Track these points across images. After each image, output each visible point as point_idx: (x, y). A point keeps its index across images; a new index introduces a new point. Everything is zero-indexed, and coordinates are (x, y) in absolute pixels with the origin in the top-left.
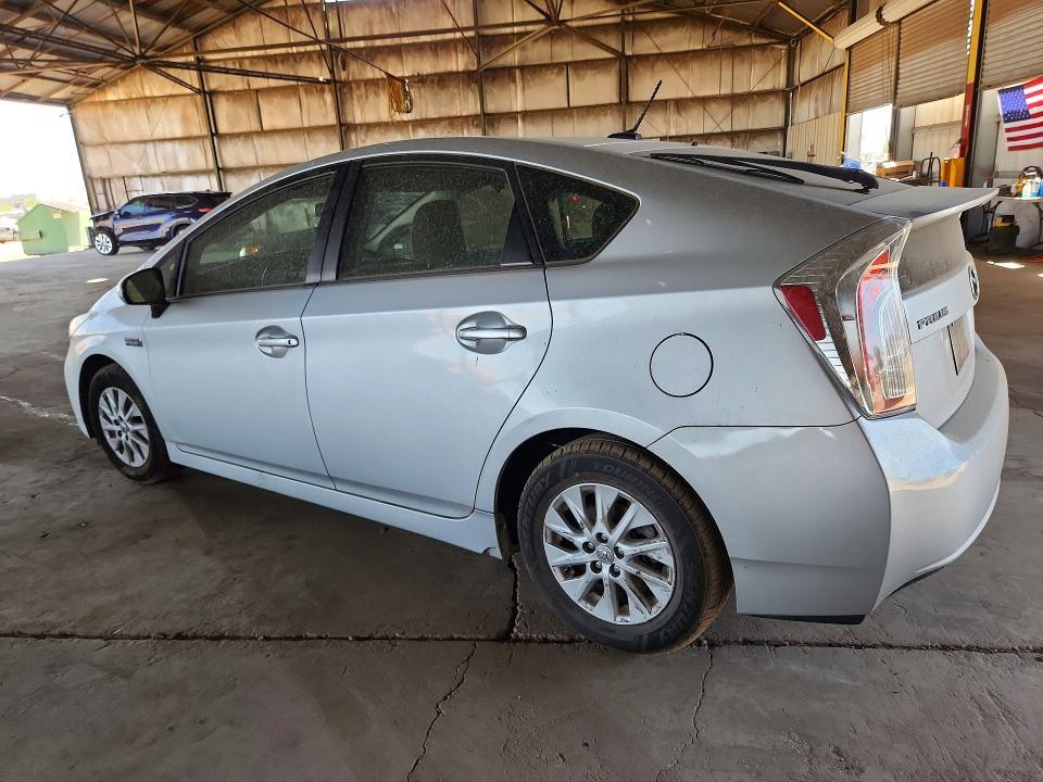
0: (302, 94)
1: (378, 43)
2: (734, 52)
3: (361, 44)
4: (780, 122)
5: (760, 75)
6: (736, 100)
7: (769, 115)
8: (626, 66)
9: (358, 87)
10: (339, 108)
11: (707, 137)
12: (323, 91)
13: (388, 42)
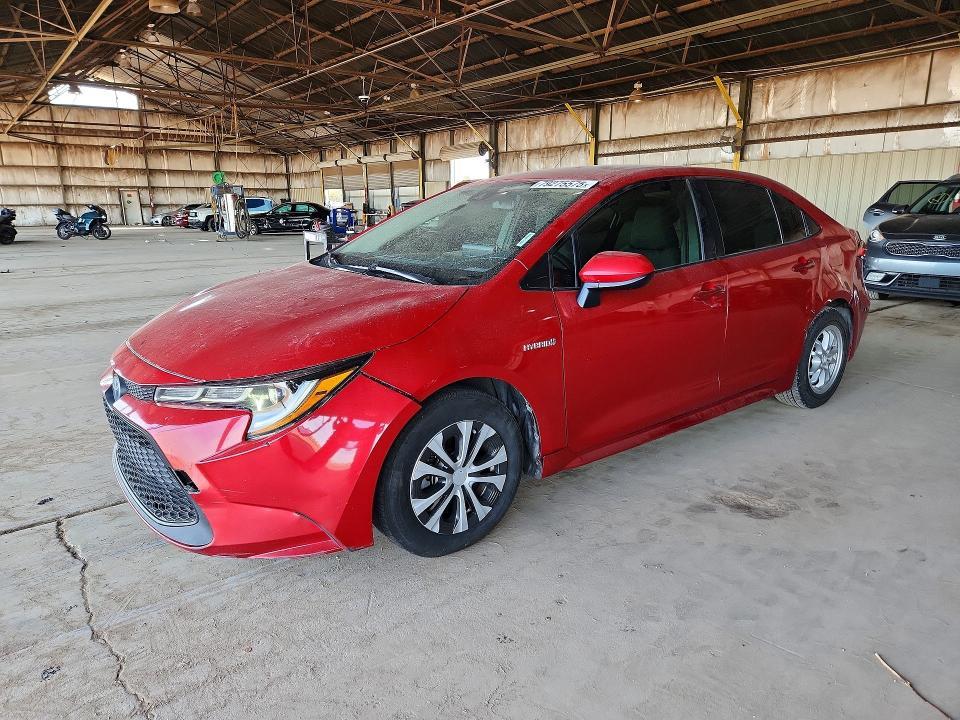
0: (33, 147)
1: (83, 127)
2: (265, 156)
3: (72, 126)
4: (286, 187)
5: (275, 166)
6: (267, 175)
7: (281, 183)
8: (219, 156)
9: (70, 147)
10: (59, 158)
11: (256, 190)
12: (47, 147)
13: (89, 127)
